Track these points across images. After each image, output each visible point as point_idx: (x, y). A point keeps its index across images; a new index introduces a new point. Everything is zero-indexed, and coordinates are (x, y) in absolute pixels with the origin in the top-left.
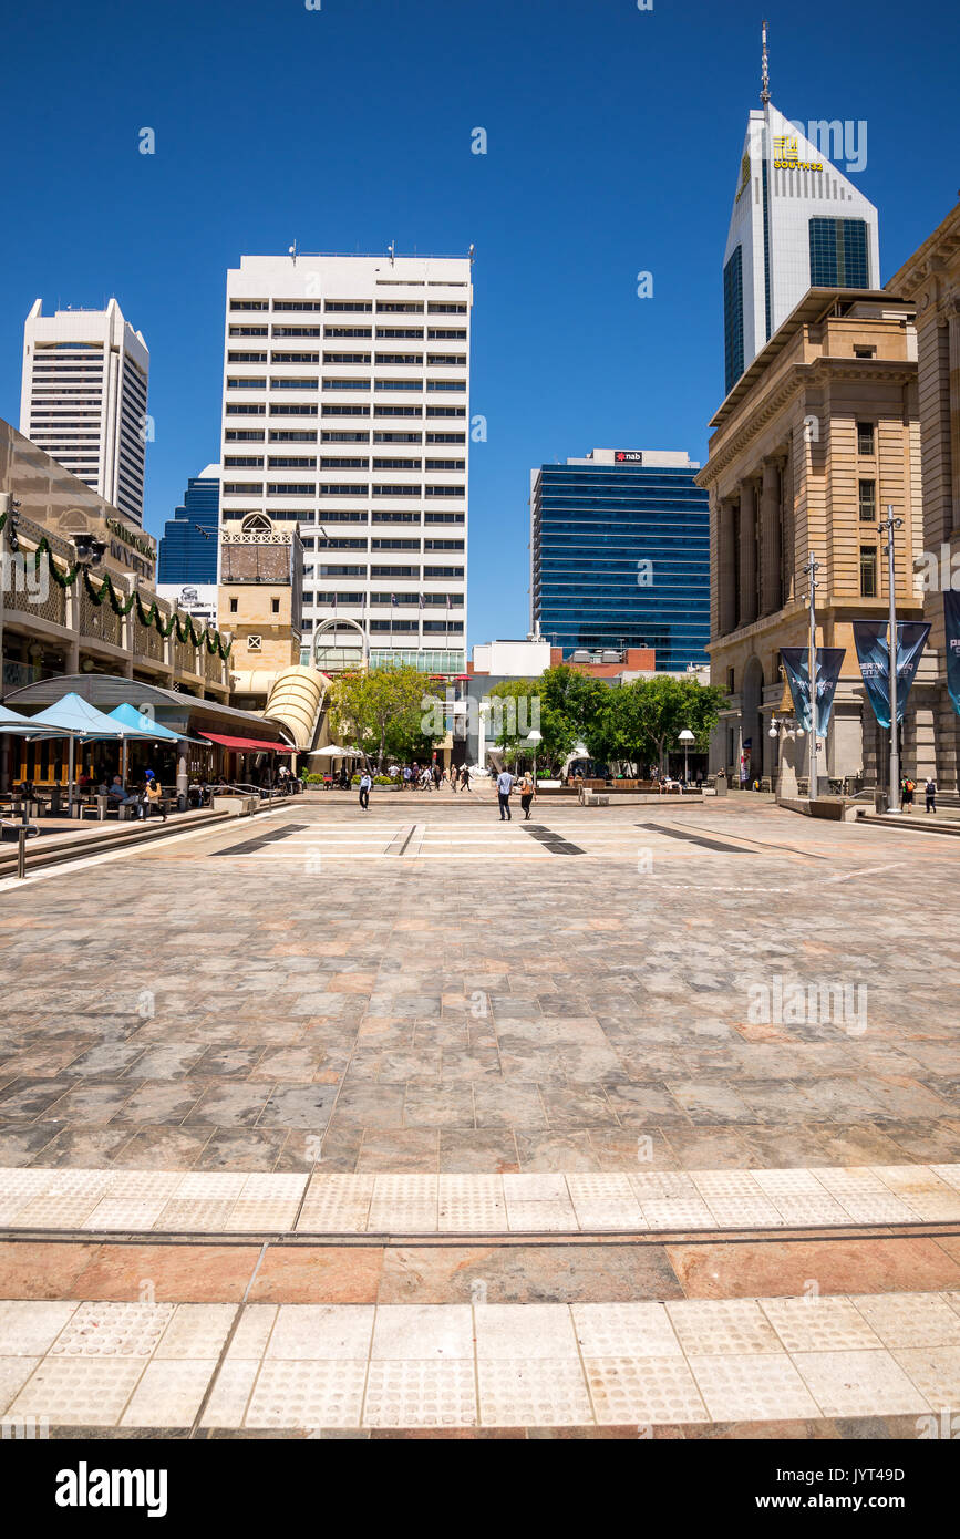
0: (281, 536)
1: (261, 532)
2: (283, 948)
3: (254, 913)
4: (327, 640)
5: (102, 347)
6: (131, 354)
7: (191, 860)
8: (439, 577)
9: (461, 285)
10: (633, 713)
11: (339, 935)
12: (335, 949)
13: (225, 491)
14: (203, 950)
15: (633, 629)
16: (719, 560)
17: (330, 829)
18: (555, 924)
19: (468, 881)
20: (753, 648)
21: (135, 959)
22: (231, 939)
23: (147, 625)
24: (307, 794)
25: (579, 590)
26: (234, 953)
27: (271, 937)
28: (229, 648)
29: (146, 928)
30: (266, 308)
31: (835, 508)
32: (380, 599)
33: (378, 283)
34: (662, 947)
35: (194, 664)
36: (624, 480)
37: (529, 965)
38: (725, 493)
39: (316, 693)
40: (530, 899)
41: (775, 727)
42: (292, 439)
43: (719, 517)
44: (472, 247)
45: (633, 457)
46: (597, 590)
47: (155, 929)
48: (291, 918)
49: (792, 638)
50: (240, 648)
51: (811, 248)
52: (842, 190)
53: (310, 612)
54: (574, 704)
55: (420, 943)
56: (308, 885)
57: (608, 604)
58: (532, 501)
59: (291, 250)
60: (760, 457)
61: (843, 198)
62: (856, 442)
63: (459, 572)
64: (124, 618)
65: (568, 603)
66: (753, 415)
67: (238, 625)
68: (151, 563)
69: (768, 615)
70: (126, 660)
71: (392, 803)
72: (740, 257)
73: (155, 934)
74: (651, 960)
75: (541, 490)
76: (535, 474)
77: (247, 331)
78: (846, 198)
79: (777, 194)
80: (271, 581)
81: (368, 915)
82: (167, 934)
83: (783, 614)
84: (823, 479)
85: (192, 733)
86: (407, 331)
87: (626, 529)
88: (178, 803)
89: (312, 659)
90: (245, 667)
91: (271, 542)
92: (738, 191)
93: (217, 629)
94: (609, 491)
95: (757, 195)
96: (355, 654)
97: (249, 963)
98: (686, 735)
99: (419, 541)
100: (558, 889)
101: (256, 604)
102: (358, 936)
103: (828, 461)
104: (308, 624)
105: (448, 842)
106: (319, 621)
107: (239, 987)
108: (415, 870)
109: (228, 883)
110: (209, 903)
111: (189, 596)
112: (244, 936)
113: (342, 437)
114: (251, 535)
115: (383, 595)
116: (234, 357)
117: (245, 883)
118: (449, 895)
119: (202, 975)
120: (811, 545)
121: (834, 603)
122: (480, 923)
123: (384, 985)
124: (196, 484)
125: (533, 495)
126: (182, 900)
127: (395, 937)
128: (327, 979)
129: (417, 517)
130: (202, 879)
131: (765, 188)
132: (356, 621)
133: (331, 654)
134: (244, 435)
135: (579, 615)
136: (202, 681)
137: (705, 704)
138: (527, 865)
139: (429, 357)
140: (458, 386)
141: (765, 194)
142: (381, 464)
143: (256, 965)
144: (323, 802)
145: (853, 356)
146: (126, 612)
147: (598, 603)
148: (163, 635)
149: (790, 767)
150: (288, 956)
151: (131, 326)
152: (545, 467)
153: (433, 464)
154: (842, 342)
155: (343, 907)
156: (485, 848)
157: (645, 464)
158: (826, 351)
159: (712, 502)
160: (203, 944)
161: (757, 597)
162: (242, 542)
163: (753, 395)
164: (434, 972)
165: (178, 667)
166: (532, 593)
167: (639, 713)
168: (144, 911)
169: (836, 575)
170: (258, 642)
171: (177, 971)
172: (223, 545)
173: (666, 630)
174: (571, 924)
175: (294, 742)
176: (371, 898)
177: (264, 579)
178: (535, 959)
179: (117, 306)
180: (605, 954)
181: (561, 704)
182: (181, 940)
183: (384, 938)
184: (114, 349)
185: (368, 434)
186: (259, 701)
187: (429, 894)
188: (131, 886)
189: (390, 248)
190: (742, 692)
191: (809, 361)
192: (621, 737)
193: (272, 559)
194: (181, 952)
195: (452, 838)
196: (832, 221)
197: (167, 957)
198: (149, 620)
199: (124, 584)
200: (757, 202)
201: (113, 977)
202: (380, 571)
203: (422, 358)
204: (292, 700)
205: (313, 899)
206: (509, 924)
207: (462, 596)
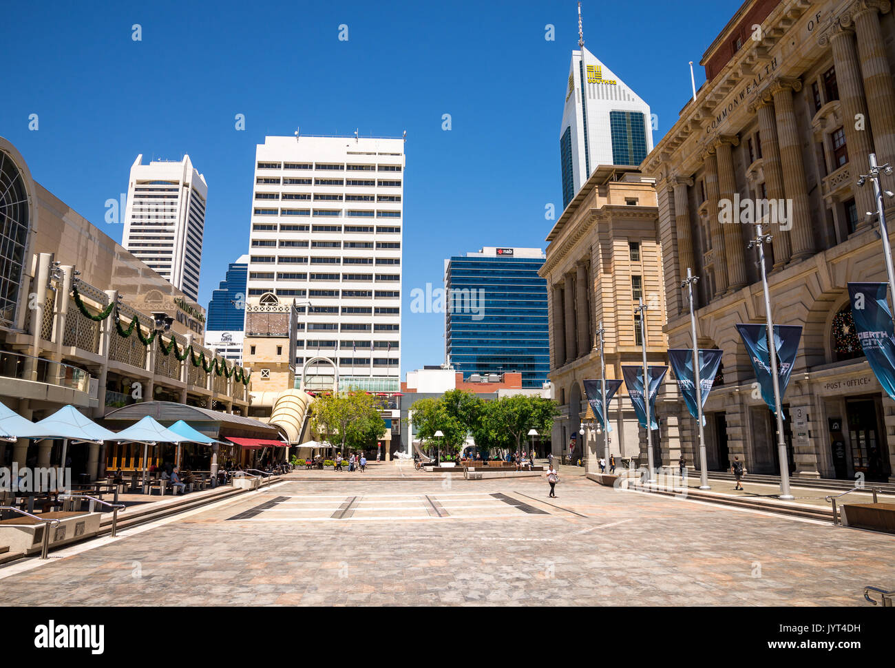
0: (284, 307)
1: (271, 305)
2: (258, 579)
3: (246, 558)
4: (312, 370)
5: (178, 184)
6: (196, 188)
7: (215, 524)
8: (384, 331)
9: (398, 155)
10: (500, 419)
11: (290, 571)
12: (286, 580)
13: (251, 277)
14: (214, 581)
15: (510, 359)
16: (553, 322)
17: (303, 499)
18: (410, 563)
19: (373, 536)
20: (575, 377)
21: (177, 587)
22: (230, 575)
23: (197, 366)
24: (295, 473)
25: (475, 334)
26: (230, 583)
27: (252, 573)
28: (249, 377)
29: (184, 568)
30: (280, 167)
31: (618, 292)
32: (346, 344)
33: (348, 153)
34: (462, 576)
35: (226, 389)
36: (502, 266)
37: (386, 588)
38: (556, 281)
39: (303, 406)
40: (404, 548)
41: (583, 429)
42: (293, 246)
43: (553, 295)
44: (405, 132)
45: (508, 252)
46: (486, 335)
47: (189, 569)
48: (266, 561)
49: (596, 371)
50: (256, 377)
51: (612, 128)
52: (629, 95)
53: (301, 353)
54: (464, 413)
55: (332, 576)
56: (280, 540)
57: (494, 343)
58: (446, 278)
59: (296, 133)
60: (575, 261)
61: (629, 100)
62: (628, 253)
63: (396, 327)
64: (183, 362)
65: (469, 343)
66: (570, 236)
67: (255, 363)
68: (201, 324)
69: (582, 356)
70: (183, 389)
71: (347, 479)
72: (570, 133)
73: (188, 572)
74: (452, 584)
75: (451, 272)
76: (447, 262)
77: (268, 181)
78: (631, 99)
79: (590, 98)
80: (277, 335)
81: (309, 558)
82: (196, 572)
83: (591, 356)
84: (610, 276)
85: (221, 438)
86: (365, 181)
87: (504, 296)
88: (211, 482)
89: (302, 383)
90: (259, 389)
91: (278, 311)
92: (567, 96)
93: (242, 366)
94: (493, 273)
95: (579, 98)
96: (329, 380)
97: (238, 588)
98: (533, 432)
99: (371, 308)
100: (421, 541)
101: (267, 350)
102: (300, 572)
103: (612, 265)
104: (300, 361)
105: (371, 509)
106: (308, 359)
107: (230, 601)
108: (345, 529)
109: (235, 539)
110: (221, 552)
111: (226, 338)
112: (237, 573)
113: (324, 244)
114: (265, 307)
115: (348, 342)
116: (259, 196)
117: (244, 539)
118: (359, 545)
119: (211, 595)
120: (605, 315)
121: (620, 350)
122: (369, 563)
123: (305, 600)
124: (233, 267)
125: (446, 275)
126: (206, 550)
127: (320, 572)
128: (277, 596)
129: (370, 293)
130: (219, 536)
131: (583, 94)
132: (331, 359)
133: (315, 380)
134: (263, 243)
135: (475, 350)
136: (231, 399)
137: (546, 411)
138: (412, 525)
139: (378, 197)
140: (396, 214)
141: (583, 97)
142: (348, 261)
143: (241, 590)
144: (304, 479)
145: (625, 204)
146: (184, 358)
147: (487, 343)
148: (207, 371)
149: (593, 453)
150: (259, 584)
151: (197, 171)
152: (453, 258)
153: (380, 261)
154: (618, 196)
155: (297, 554)
156: (392, 513)
157: (516, 256)
158: (609, 201)
159: (548, 287)
160: (214, 577)
161: (576, 345)
162: (259, 311)
163: (569, 225)
164: (333, 592)
165: (216, 391)
166: (446, 337)
167: (504, 419)
168: (183, 556)
169: (620, 333)
170: (268, 374)
171: (198, 594)
172: (247, 313)
173: (532, 359)
174: (419, 563)
175: (288, 439)
176: (314, 548)
177: (272, 334)
178: (391, 584)
179: (189, 160)
180: (427, 582)
181: (456, 414)
182: (202, 575)
183: (313, 573)
184: (186, 185)
185: (340, 243)
186: (267, 411)
187: (348, 545)
188: (177, 542)
189: (356, 133)
190: (569, 404)
191: (599, 207)
192: (493, 434)
193: (278, 322)
194: (202, 582)
195: (375, 505)
196: (624, 113)
197: (194, 586)
198: (199, 363)
199: (184, 341)
200: (579, 102)
201: (164, 597)
202: (346, 327)
203: (374, 197)
204: (288, 411)
205: (281, 549)
206: (384, 563)
207: (398, 342)
